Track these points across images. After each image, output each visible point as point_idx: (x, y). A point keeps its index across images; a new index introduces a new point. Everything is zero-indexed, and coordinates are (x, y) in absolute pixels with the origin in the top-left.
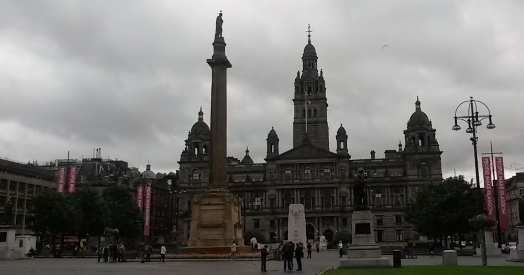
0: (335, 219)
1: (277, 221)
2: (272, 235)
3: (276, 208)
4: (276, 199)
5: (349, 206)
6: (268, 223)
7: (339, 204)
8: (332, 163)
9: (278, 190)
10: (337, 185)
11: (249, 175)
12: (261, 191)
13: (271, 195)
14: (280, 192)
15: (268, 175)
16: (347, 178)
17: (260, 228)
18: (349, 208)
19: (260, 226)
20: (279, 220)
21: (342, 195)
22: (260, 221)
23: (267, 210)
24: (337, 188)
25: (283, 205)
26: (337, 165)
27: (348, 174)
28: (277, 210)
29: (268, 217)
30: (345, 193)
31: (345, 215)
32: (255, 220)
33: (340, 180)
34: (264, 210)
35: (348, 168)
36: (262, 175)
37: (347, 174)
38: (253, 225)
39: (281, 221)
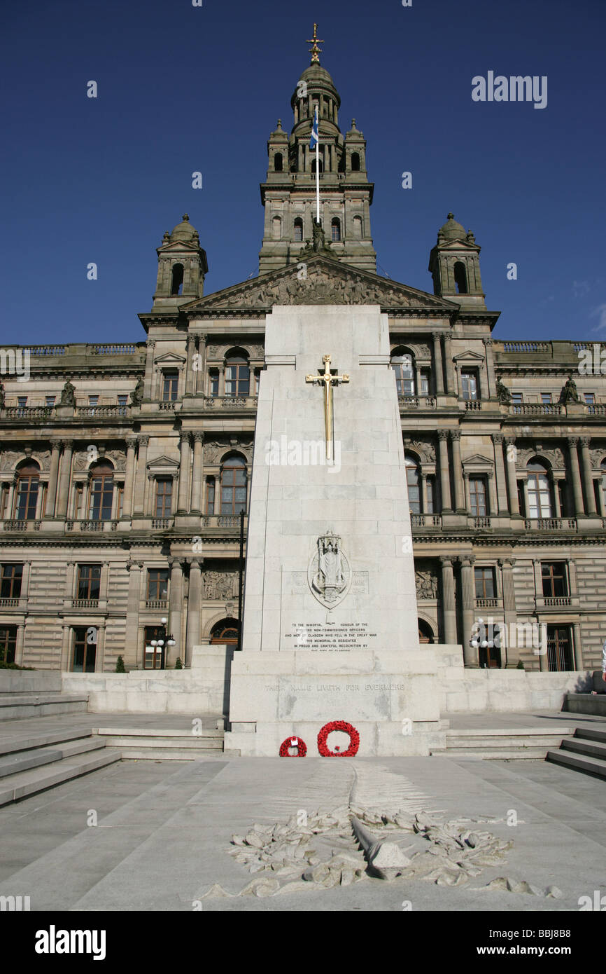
0: (448, 571)
1: (178, 572)
2: (153, 632)
3: (180, 513)
4: (178, 477)
5: (500, 514)
6: (140, 579)
7: (460, 504)
8: (426, 339)
9: (192, 439)
10: (452, 424)
11: (74, 383)
12: (121, 445)
13: (156, 463)
14: (198, 445)
15: (154, 380)
16: (489, 400)
17: (102, 605)
18: (505, 523)
19: (102, 593)
20: (186, 568)
21: (471, 468)
22: (104, 570)
23: (139, 525)
24: (451, 438)
25: (211, 503)
26: (447, 344)
27: (493, 386)
28: (181, 522)
29: (137, 553)
30: (483, 460)
31: (485, 555)
32: (82, 566)
33: (462, 406)
34: (124, 526)
35: (491, 362)
36: (128, 385)
37: (489, 384)
38: (71, 587)
39: (195, 571)
